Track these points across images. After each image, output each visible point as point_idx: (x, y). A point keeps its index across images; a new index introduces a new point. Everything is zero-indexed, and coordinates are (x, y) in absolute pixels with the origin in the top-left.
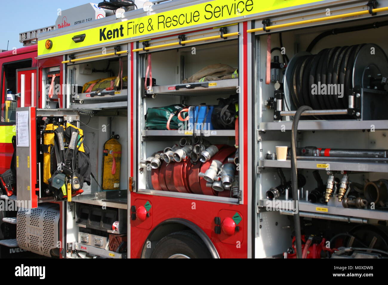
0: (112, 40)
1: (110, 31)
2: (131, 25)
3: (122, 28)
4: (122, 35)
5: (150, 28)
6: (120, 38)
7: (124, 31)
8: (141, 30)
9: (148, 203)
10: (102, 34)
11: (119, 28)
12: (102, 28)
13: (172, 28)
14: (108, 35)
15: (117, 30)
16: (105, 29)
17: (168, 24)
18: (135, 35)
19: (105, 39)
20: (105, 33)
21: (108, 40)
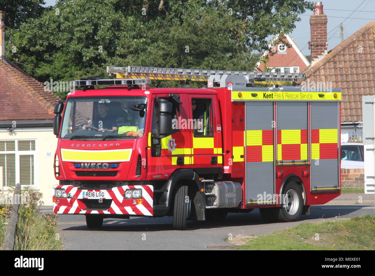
0: (268, 99)
1: (267, 95)
2: (276, 94)
3: (272, 95)
4: (273, 98)
5: (283, 97)
6: (272, 99)
7: (273, 96)
8: (280, 97)
9: (282, 170)
10: (264, 95)
11: (271, 94)
12: (265, 92)
13: (290, 99)
14: (267, 96)
15: (270, 95)
16: (265, 93)
17: (289, 97)
18: (277, 99)
19: (266, 98)
20: (266, 95)
21: (267, 99)
